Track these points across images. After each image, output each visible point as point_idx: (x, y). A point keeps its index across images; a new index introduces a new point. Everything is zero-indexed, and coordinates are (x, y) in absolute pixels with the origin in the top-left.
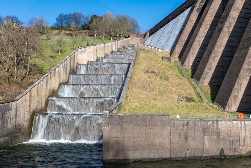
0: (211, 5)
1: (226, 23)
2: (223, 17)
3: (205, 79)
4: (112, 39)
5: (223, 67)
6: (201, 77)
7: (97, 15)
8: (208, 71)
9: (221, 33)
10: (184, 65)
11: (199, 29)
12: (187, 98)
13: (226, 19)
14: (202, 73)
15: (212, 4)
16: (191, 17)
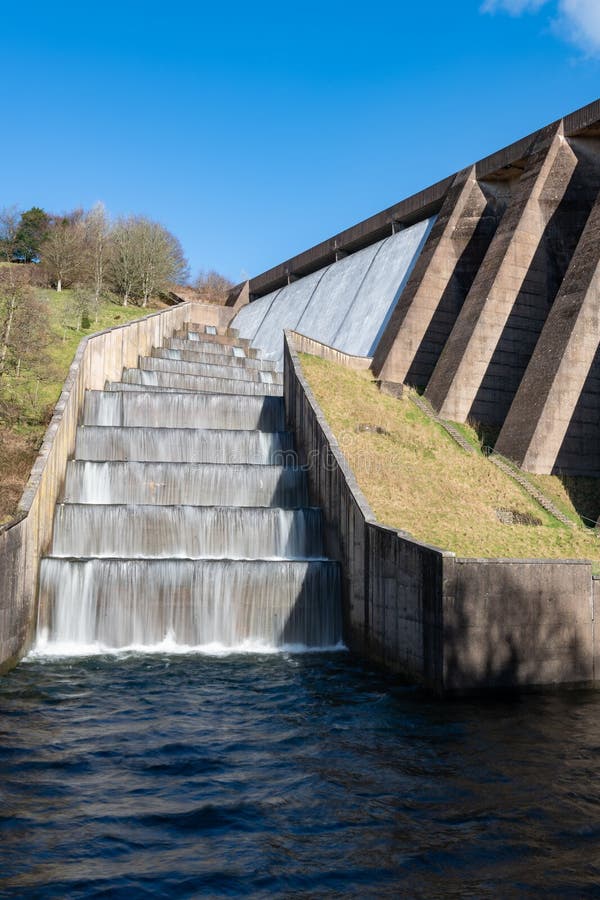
0: (513, 228)
1: (588, 295)
2: (573, 274)
3: (536, 456)
4: (125, 304)
5: (581, 422)
6: (525, 453)
7: (46, 211)
8: (545, 434)
9: (574, 321)
10: (442, 409)
11: (484, 302)
12: (515, 513)
13: (589, 281)
14: (530, 441)
15: (519, 227)
16: (434, 257)
